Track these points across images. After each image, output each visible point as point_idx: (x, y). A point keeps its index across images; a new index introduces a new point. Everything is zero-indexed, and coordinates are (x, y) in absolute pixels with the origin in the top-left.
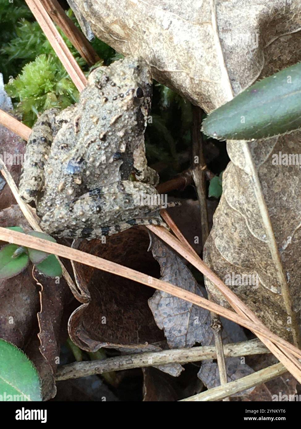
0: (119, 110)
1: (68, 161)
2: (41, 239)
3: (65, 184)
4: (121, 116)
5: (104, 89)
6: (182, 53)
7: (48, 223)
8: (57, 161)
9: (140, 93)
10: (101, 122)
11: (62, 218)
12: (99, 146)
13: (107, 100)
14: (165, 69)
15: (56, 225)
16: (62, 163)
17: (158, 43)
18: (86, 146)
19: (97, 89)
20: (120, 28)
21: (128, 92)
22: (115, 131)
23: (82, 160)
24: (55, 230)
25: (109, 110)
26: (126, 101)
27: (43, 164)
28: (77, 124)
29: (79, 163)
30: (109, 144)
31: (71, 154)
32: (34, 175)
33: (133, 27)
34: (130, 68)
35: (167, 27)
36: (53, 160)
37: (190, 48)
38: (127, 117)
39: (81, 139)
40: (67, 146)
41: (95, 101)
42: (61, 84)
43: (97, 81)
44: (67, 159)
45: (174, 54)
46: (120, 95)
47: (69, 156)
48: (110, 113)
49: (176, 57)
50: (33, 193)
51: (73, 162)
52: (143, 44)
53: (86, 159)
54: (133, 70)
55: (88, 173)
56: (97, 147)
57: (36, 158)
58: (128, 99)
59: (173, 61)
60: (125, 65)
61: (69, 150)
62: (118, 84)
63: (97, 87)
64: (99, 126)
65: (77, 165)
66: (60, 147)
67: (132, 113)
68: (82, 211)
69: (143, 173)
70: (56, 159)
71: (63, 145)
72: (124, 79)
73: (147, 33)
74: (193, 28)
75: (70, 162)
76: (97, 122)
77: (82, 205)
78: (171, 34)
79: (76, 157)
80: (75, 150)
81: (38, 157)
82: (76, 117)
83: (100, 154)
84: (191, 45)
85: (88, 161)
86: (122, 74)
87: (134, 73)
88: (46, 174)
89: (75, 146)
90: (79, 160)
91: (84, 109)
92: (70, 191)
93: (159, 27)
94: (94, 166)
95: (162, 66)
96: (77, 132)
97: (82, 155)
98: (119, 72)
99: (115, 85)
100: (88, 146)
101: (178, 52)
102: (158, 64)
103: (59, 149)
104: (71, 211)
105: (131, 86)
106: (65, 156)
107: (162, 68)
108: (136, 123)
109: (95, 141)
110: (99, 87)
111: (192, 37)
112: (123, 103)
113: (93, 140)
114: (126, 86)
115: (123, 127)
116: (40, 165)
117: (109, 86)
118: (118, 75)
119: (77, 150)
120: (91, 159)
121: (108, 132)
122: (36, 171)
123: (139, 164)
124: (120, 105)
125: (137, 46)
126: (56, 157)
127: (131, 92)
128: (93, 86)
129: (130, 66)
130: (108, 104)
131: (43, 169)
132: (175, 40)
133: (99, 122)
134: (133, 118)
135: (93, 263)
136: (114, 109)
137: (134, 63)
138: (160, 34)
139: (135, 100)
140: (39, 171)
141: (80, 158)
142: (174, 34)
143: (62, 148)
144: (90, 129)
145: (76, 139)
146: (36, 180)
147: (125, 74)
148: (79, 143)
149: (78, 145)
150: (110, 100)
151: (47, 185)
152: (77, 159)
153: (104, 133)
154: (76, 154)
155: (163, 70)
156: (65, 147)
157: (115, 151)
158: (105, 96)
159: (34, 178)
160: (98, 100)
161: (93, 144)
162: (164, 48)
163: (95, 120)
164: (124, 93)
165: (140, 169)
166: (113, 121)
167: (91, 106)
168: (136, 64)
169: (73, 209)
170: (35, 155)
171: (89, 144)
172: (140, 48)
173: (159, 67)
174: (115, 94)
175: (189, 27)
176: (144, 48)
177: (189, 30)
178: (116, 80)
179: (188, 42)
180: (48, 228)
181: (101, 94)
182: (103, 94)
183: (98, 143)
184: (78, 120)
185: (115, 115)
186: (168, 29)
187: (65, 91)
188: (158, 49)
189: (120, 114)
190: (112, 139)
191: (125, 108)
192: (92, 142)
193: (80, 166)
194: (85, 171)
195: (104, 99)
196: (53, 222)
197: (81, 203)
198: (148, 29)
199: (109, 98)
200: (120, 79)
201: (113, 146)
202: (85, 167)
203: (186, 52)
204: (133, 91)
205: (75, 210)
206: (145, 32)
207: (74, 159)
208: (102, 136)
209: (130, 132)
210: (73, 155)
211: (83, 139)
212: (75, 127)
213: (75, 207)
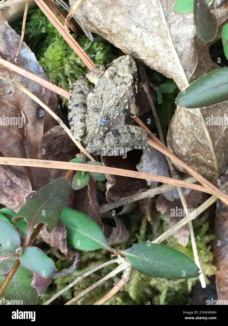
0: (124, 90)
1: (100, 119)
2: (96, 166)
3: (99, 130)
4: (126, 93)
5: (114, 79)
6: (151, 52)
7: (90, 148)
8: (94, 119)
9: (135, 80)
10: (115, 97)
11: (98, 146)
12: (115, 108)
13: (117, 85)
14: (141, 58)
15: (95, 149)
16: (97, 120)
17: (134, 43)
18: (108, 109)
19: (110, 80)
20: (107, 31)
21: (129, 81)
22: (123, 100)
23: (107, 117)
24: (94, 152)
25: (119, 90)
26: (128, 86)
27: (85, 119)
28: (101, 98)
29: (106, 119)
30: (120, 107)
31: (100, 114)
32: (81, 127)
33: (117, 33)
34: (126, 65)
35: (140, 37)
36: (91, 119)
37: (156, 50)
38: (129, 92)
39: (104, 105)
40: (98, 110)
41: (110, 85)
42: (72, 58)
43: (110, 76)
44: (99, 117)
45: (146, 51)
46: (125, 82)
47: (100, 116)
48: (120, 92)
49: (147, 52)
50: (82, 137)
51: (103, 119)
52: (124, 42)
53: (109, 116)
54: (128, 66)
55: (111, 124)
56: (114, 109)
57: (81, 116)
58: (130, 84)
59: (145, 54)
60: (123, 63)
61: (99, 112)
62: (122, 76)
63: (110, 78)
64: (114, 98)
65: (106, 121)
66: (94, 111)
67: (131, 90)
68: (109, 143)
69: (135, 115)
70: (93, 118)
71: (96, 110)
72: (124, 72)
73: (126, 37)
74: (155, 37)
75: (101, 119)
76: (113, 97)
77: (109, 139)
78: (143, 40)
79: (104, 116)
80: (102, 112)
81: (81, 115)
82: (101, 94)
83: (116, 113)
84: (156, 49)
85: (110, 118)
86: (122, 69)
87: (129, 68)
88: (87, 125)
89: (101, 110)
90: (106, 118)
91: (104, 90)
92: (102, 133)
93: (135, 36)
94: (114, 120)
95: (138, 55)
96: (102, 102)
97: (107, 115)
98: (120, 68)
99: (120, 76)
100: (109, 109)
101: (148, 51)
102: (135, 54)
103: (94, 112)
104: (103, 142)
105: (130, 77)
106: (98, 117)
107: (138, 57)
108: (133, 94)
109: (112, 106)
110: (112, 78)
111: (157, 44)
112: (126, 86)
113: (111, 106)
114: (127, 78)
115: (127, 97)
116: (83, 120)
117: (117, 77)
118: (120, 70)
119: (103, 112)
120: (112, 116)
121: (119, 101)
122: (82, 125)
123: (133, 111)
124: (125, 87)
125: (118, 41)
126: (93, 117)
127: (130, 81)
128: (108, 78)
129: (125, 64)
130: (118, 87)
131: (85, 122)
132: (146, 45)
133: (114, 96)
134: (132, 92)
135: (125, 174)
136: (121, 90)
137: (127, 61)
138: (135, 39)
139: (133, 84)
140: (83, 124)
141: (106, 117)
142: (145, 41)
143: (96, 112)
144: (109, 100)
145: (101, 106)
146: (83, 129)
147: (124, 69)
148: (103, 108)
149: (103, 109)
150: (119, 84)
151: (88, 131)
152: (105, 117)
153: (117, 102)
154: (103, 114)
155: (139, 58)
156: (97, 111)
157: (123, 110)
158: (115, 82)
159: (81, 129)
160: (112, 85)
161: (111, 108)
162: (139, 46)
163: (112, 96)
164: (127, 82)
165: (134, 113)
166: (122, 96)
167: (108, 89)
168: (129, 63)
169: (104, 141)
170: (80, 114)
171: (109, 108)
172: (122, 43)
173: (136, 56)
174: (121, 82)
175: (153, 37)
176: (124, 44)
177: (154, 39)
178: (120, 73)
179: (154, 46)
180: (90, 151)
181: (113, 82)
182: (114, 82)
183: (114, 107)
184: (102, 95)
185: (123, 93)
186: (141, 38)
187: (74, 61)
188: (134, 46)
189: (125, 92)
190: (121, 104)
191: (127, 89)
192: (111, 107)
193: (107, 121)
194: (109, 123)
195: (116, 85)
196: (93, 148)
197: (108, 138)
198: (127, 36)
199: (118, 83)
200: (122, 73)
201: (122, 107)
202: (109, 121)
203: (154, 52)
204: (132, 80)
205: (105, 142)
206: (125, 37)
207: (103, 117)
208: (116, 104)
209: (130, 99)
210: (102, 115)
211: (106, 105)
212: (101, 100)
213: (105, 140)
